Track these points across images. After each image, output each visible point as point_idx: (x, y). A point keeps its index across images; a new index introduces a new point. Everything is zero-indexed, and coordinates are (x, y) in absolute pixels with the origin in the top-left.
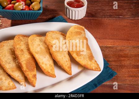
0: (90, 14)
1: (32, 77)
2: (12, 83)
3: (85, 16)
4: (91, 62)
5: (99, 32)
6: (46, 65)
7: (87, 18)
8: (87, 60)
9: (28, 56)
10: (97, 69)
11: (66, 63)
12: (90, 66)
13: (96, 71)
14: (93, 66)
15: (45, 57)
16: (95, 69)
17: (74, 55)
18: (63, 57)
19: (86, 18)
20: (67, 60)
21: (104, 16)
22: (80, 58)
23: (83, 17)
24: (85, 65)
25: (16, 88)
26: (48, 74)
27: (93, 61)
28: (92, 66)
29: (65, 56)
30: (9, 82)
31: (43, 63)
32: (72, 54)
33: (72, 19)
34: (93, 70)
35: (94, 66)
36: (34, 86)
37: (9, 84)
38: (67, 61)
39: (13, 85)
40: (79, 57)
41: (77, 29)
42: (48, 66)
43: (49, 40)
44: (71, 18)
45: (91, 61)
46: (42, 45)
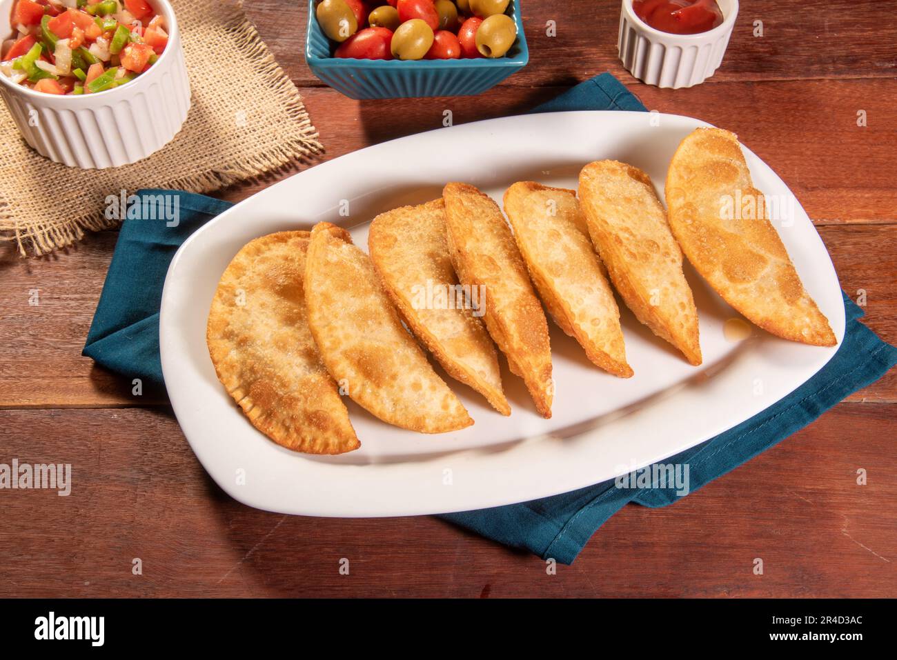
0: (745, 56)
1: (541, 377)
2: (455, 403)
3: (722, 69)
4: (794, 308)
5: (801, 154)
6: (594, 322)
7: (730, 78)
8: (774, 299)
9: (517, 287)
10: (822, 336)
11: (681, 313)
12: (791, 325)
13: (816, 344)
14: (804, 324)
15: (589, 290)
16: (812, 336)
17: (717, 278)
18: (669, 286)
19: (728, 79)
20: (685, 300)
21: (821, 62)
22: (745, 291)
23: (711, 74)
24: (768, 320)
25: (471, 422)
26: (604, 364)
27: (802, 302)
28: (797, 323)
29: (674, 284)
30: (447, 395)
31: (582, 316)
32: (708, 273)
33: (656, 87)
34: (801, 341)
35: (808, 326)
36: (546, 415)
37: (445, 407)
38: (683, 306)
39: (458, 409)
40: (740, 287)
41: (711, 149)
42: (603, 325)
43: (599, 212)
44: (650, 80)
45: (792, 302)
46: (567, 233)
